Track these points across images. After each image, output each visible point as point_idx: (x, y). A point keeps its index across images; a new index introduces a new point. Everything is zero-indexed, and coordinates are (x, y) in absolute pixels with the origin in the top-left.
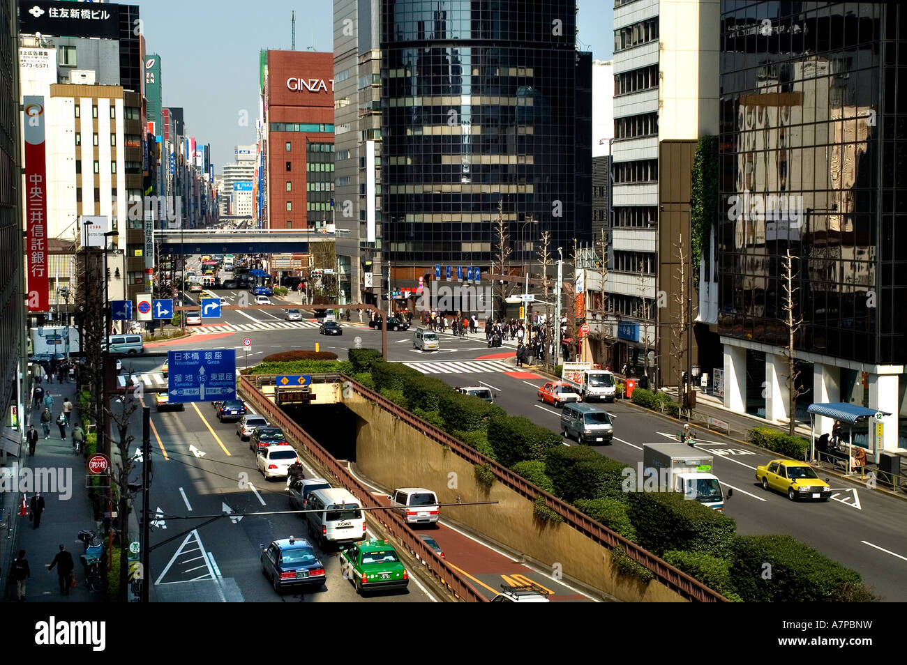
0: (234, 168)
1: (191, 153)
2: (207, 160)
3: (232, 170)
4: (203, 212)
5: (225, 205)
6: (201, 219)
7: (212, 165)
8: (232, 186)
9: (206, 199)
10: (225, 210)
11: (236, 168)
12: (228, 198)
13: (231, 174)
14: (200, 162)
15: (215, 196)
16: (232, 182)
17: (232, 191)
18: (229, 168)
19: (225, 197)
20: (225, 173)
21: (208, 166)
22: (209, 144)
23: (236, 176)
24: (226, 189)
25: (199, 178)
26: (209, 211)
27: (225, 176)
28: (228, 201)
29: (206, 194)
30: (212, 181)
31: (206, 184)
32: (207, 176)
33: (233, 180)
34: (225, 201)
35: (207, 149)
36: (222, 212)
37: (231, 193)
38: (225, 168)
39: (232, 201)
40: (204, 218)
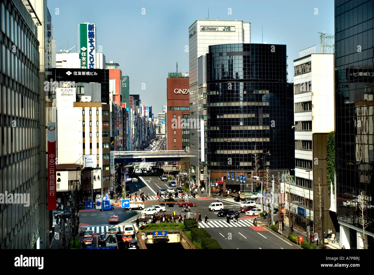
0: (162, 115)
1: (143, 111)
2: (150, 113)
3: (161, 115)
4: (148, 134)
5: (159, 130)
6: (148, 137)
7: (153, 114)
8: (161, 122)
9: (150, 129)
10: (158, 131)
11: (163, 115)
12: (160, 127)
13: (161, 117)
14: (147, 114)
15: (154, 127)
16: (161, 120)
17: (161, 124)
18: (160, 115)
19: (159, 126)
20: (159, 116)
21: (151, 115)
22: (151, 107)
23: (163, 118)
24: (159, 123)
25: (147, 121)
26: (151, 133)
27: (159, 118)
28: (160, 128)
29: (150, 127)
30: (153, 120)
31: (150, 122)
32: (150, 119)
33: (162, 120)
34: (159, 128)
35: (150, 108)
36: (157, 132)
37: (160, 125)
38: (159, 115)
39: (161, 128)
40: (149, 137)
